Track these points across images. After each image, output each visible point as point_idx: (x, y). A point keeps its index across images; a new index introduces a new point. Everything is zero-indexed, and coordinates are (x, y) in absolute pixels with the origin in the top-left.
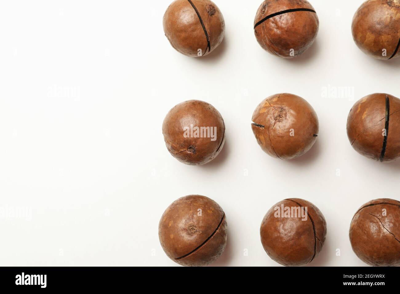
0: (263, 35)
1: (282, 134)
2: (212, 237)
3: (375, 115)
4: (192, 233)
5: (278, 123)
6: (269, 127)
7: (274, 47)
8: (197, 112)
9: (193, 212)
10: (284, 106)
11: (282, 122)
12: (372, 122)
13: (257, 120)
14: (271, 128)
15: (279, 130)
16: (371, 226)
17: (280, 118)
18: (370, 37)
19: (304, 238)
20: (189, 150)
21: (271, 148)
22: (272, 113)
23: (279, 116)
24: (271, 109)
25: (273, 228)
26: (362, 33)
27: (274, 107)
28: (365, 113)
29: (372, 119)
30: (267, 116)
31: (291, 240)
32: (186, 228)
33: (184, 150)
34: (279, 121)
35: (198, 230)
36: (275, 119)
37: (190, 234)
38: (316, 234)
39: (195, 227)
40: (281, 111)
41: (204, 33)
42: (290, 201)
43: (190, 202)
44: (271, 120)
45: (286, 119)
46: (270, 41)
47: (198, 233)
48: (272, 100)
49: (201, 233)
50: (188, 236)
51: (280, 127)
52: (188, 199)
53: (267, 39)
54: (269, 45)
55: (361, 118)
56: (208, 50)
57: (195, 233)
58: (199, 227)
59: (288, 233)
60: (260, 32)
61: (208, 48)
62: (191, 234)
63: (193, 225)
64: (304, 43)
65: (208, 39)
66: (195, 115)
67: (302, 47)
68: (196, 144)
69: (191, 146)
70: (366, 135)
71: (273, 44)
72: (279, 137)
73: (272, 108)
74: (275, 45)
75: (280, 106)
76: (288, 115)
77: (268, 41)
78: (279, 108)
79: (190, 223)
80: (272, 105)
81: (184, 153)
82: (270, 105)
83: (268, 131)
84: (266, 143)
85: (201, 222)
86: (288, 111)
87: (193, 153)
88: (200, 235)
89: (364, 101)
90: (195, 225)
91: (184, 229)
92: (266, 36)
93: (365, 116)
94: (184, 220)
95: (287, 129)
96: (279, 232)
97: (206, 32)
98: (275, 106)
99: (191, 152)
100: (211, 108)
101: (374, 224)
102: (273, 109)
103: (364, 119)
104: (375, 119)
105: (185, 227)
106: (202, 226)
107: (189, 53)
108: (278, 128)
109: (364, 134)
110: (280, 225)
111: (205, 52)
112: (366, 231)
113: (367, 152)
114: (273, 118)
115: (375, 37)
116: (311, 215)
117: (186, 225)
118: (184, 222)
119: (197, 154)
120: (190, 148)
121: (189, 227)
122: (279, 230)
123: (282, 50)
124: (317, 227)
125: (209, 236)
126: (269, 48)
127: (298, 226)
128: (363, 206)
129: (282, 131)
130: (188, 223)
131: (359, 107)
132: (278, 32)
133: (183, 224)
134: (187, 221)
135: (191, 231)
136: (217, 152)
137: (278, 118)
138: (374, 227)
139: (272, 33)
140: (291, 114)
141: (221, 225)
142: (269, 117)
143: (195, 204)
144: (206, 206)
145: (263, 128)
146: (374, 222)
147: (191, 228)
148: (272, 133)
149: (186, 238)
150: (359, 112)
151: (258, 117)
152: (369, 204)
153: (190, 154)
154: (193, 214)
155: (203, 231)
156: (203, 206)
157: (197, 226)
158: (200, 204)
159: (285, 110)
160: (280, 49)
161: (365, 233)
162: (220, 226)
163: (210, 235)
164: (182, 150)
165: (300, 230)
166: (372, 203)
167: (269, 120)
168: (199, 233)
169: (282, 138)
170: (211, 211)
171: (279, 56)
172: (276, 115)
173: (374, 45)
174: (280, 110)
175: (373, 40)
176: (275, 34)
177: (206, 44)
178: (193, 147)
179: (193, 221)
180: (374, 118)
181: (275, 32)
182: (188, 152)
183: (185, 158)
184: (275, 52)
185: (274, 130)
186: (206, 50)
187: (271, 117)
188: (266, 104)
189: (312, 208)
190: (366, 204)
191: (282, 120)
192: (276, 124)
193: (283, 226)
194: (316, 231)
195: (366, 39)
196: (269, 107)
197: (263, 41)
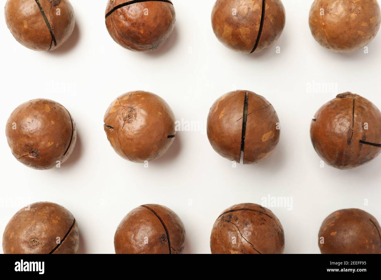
0: (112, 28)
1: (131, 136)
2: (57, 249)
3: (232, 115)
4: (33, 245)
5: (127, 124)
6: (118, 128)
7: (124, 41)
8: (40, 112)
9: (35, 223)
10: (134, 105)
11: (131, 123)
12: (229, 122)
13: (107, 121)
14: (120, 130)
15: (128, 132)
16: (228, 235)
17: (130, 119)
18: (228, 30)
19: (156, 249)
20: (31, 154)
21: (122, 151)
22: (121, 113)
23: (129, 116)
24: (120, 109)
25: (124, 239)
26: (220, 25)
27: (123, 106)
28: (222, 112)
29: (229, 119)
30: (116, 117)
31: (143, 251)
32: (28, 240)
33: (26, 154)
34: (129, 122)
35: (40, 243)
36: (125, 120)
37: (31, 247)
38: (171, 244)
39: (37, 239)
40: (130, 111)
41: (47, 26)
42: (144, 208)
43: (34, 211)
44: (120, 121)
45: (136, 119)
46: (119, 34)
47: (40, 245)
48: (122, 99)
49: (44, 246)
50: (29, 249)
51: (129, 128)
52: (33, 208)
53: (116, 32)
54: (119, 39)
55: (218, 117)
56: (53, 43)
57: (37, 245)
58: (42, 239)
59: (139, 244)
60: (109, 24)
61: (53, 42)
62: (33, 247)
63: (35, 237)
64: (157, 36)
65: (51, 33)
66: (36, 116)
67: (155, 41)
68: (39, 148)
69: (33, 150)
70: (223, 137)
71: (122, 37)
72: (128, 139)
73: (121, 107)
74: (125, 39)
75: (130, 105)
76: (138, 115)
77: (117, 34)
78: (129, 107)
79: (32, 235)
80: (122, 104)
81: (26, 157)
82: (120, 104)
83: (118, 133)
84: (116, 146)
85: (44, 233)
86: (139, 111)
87: (36, 158)
88: (43, 247)
89: (222, 99)
90: (37, 237)
91: (25, 242)
92: (115, 29)
93: (222, 116)
94: (25, 232)
95: (136, 131)
96: (130, 243)
97: (48, 24)
98: (125, 105)
99: (33, 156)
100: (56, 107)
101: (232, 232)
102: (122, 109)
103: (221, 118)
104: (231, 120)
105: (26, 240)
106: (44, 238)
107: (33, 47)
108: (127, 129)
109: (221, 135)
110: (131, 235)
111: (51, 47)
112: (224, 240)
113: (226, 155)
114: (122, 118)
115: (232, 30)
116: (165, 223)
117: (27, 237)
118: (25, 234)
119: (41, 158)
120: (33, 152)
121: (30, 239)
122: (130, 240)
123: (134, 44)
124: (171, 236)
125: (53, 249)
126: (119, 42)
127: (149, 236)
128: (223, 212)
129: (132, 133)
130: (30, 235)
131: (217, 105)
132: (127, 24)
133: (24, 236)
134: (28, 233)
135: (32, 244)
136: (65, 155)
137: (127, 119)
138: (232, 236)
139: (121, 25)
140: (142, 114)
141: (68, 235)
142: (118, 117)
143: (39, 213)
144: (52, 215)
145: (113, 129)
146: (232, 231)
147: (33, 240)
148: (122, 135)
149: (27, 251)
150: (217, 111)
151: (108, 117)
152: (230, 210)
153: (33, 158)
154: (36, 225)
155: (45, 244)
156: (48, 215)
157: (39, 237)
158: (45, 213)
159: (134, 110)
160: (131, 42)
161: (222, 242)
162: (67, 237)
163: (55, 247)
164: (24, 154)
165: (152, 241)
166: (233, 209)
167: (118, 121)
168: (42, 246)
169: (132, 141)
170: (57, 221)
171: (132, 50)
172: (126, 115)
173: (232, 38)
174: (130, 109)
175: (231, 33)
176: (123, 27)
177: (49, 37)
178: (36, 151)
179: (34, 233)
180: (231, 118)
181: (123, 24)
182: (31, 157)
183: (29, 163)
184: (126, 46)
185: (124, 132)
186: (51, 44)
187: (120, 119)
188: (116, 102)
189: (168, 215)
190: (227, 210)
191: (131, 120)
192: (125, 126)
193: (134, 236)
194: (171, 240)
195: (223, 32)
196: (119, 107)
197: (112, 33)
